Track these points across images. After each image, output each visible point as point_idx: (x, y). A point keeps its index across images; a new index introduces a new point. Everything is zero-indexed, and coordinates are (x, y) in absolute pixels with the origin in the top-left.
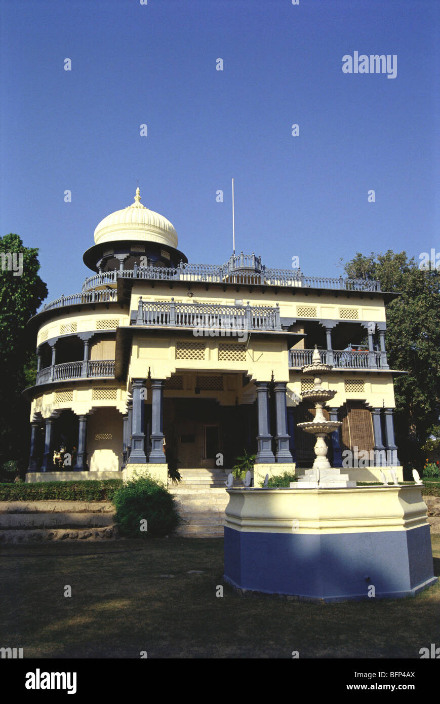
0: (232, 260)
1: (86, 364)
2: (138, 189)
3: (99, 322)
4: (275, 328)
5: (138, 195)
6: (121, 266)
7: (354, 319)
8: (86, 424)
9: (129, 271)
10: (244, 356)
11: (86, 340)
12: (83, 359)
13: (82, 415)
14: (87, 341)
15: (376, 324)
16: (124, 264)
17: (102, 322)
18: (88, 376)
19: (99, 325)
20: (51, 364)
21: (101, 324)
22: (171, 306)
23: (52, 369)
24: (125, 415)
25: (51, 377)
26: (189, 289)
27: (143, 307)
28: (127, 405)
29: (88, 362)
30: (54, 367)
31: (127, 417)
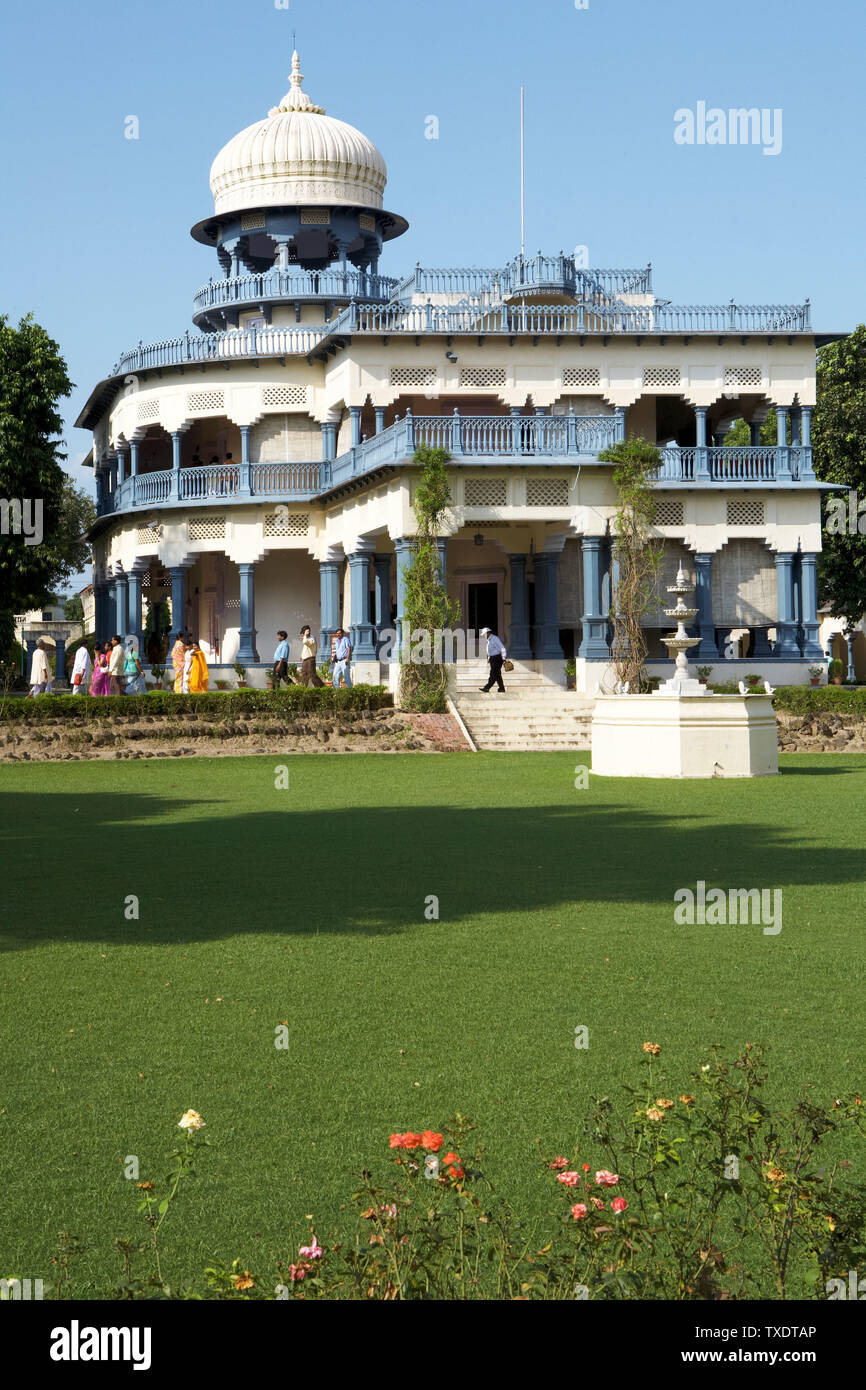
1: (247, 471)
2: (295, 56)
5: (295, 71)
7: (752, 386)
8: (253, 578)
11: (245, 426)
13: (245, 564)
14: (247, 428)
15: (796, 394)
17: (274, 392)
18: (252, 494)
19: (269, 398)
20: (172, 467)
21: (271, 395)
22: (454, 423)
23: (175, 475)
24: (324, 564)
25: (174, 492)
26: (449, 345)
27: (413, 426)
28: (331, 547)
29: (250, 466)
30: (179, 471)
31: (329, 568)
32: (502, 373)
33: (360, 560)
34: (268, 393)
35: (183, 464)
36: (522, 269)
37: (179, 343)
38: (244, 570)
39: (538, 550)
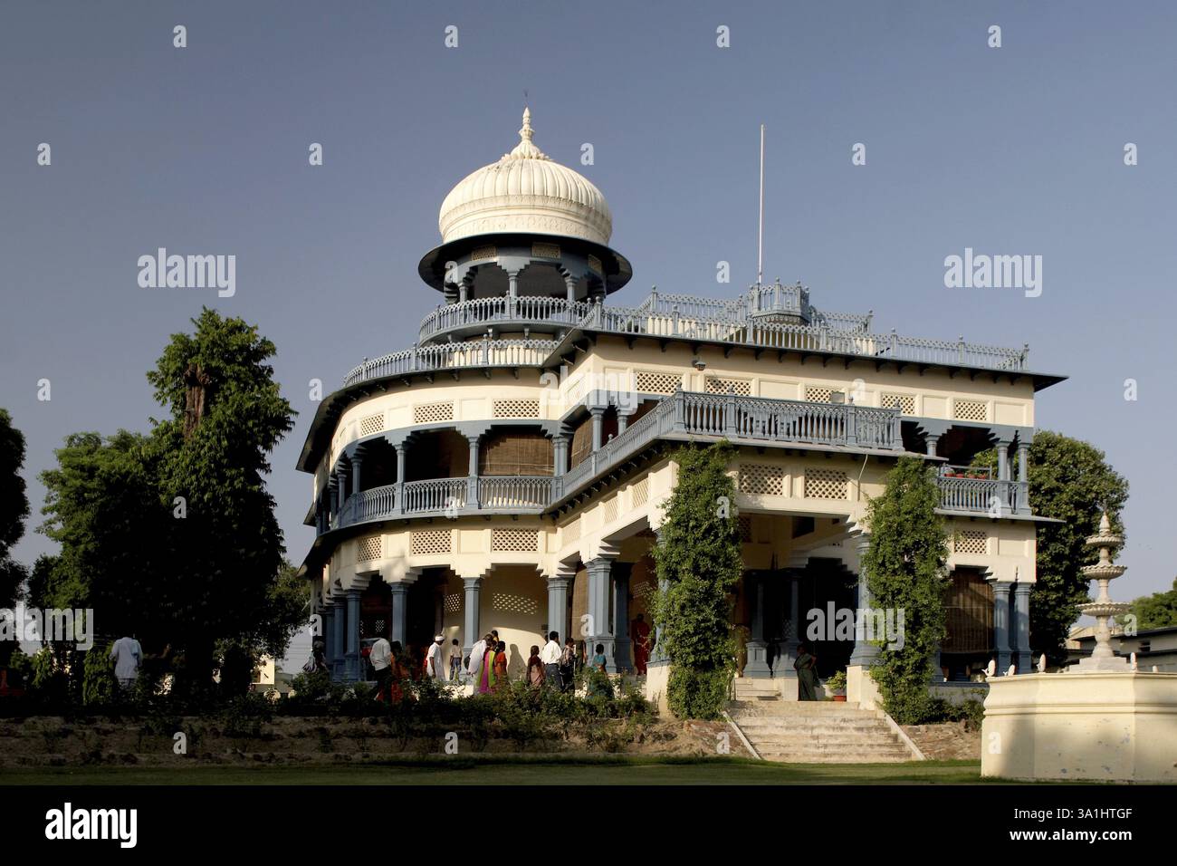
0: (756, 293)
1: (475, 484)
2: (527, 113)
3: (499, 405)
4: (891, 444)
5: (526, 126)
6: (513, 285)
7: (979, 421)
8: (479, 594)
9: (537, 299)
10: (843, 491)
11: (473, 438)
12: (466, 474)
13: (471, 579)
14: (476, 440)
15: (1017, 432)
16: (517, 281)
17: (505, 405)
18: (480, 508)
19: (500, 410)
20: (396, 481)
21: (503, 408)
22: (728, 401)
23: (399, 489)
24: (553, 579)
25: (398, 506)
26: (695, 353)
27: (684, 401)
28: (561, 562)
29: (479, 479)
30: (403, 485)
31: (559, 585)
32: (747, 387)
33: (602, 567)
34: (500, 405)
35: (408, 478)
36: (760, 296)
37: (407, 356)
38: (470, 585)
39: (782, 565)
